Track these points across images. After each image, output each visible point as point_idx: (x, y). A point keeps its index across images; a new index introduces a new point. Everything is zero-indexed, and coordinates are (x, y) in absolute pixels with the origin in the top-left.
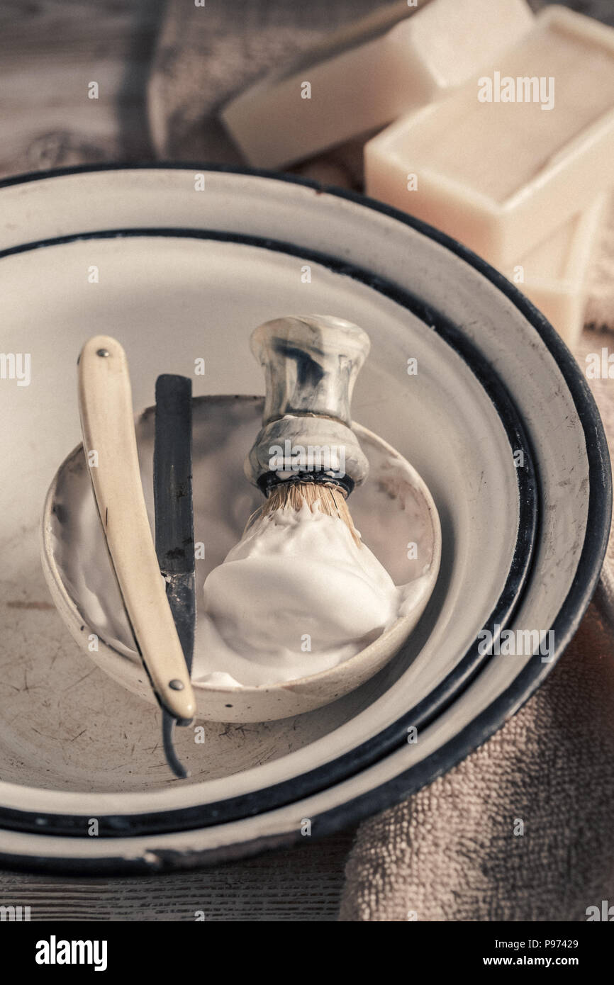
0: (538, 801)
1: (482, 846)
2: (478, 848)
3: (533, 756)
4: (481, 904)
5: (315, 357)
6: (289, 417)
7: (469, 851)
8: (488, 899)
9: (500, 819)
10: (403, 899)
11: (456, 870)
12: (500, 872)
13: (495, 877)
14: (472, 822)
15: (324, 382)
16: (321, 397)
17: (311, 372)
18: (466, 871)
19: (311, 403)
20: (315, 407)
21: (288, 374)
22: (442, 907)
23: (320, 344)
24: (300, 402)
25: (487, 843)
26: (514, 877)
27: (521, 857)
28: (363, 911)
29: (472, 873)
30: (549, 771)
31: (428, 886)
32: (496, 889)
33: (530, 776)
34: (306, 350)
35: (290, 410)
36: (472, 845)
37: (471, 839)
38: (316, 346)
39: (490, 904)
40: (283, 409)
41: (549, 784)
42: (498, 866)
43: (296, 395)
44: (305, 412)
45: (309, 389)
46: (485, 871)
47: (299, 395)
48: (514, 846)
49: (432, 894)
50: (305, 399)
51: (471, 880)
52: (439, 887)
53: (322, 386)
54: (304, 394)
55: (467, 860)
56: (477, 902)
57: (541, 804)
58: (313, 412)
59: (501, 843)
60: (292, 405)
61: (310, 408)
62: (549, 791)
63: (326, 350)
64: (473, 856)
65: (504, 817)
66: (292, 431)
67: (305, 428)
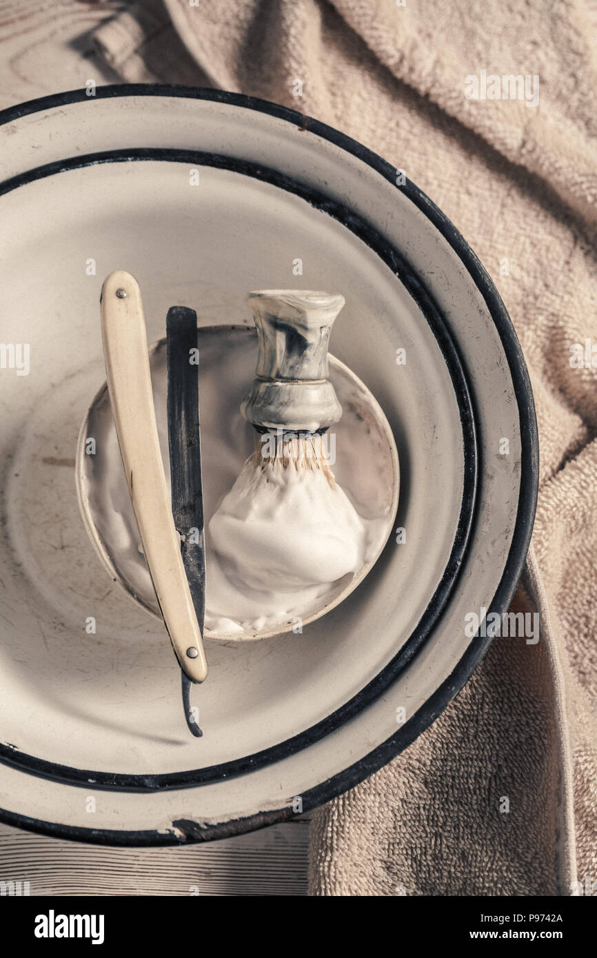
0: (469, 735)
1: (425, 765)
2: (422, 766)
3: (466, 698)
4: (422, 810)
5: (300, 331)
6: (279, 384)
7: (413, 767)
8: (427, 807)
9: (439, 745)
10: (364, 806)
11: (404, 783)
12: (437, 786)
13: (433, 789)
14: (417, 747)
15: (309, 352)
16: (305, 366)
17: (297, 343)
18: (411, 783)
19: (297, 372)
20: (301, 376)
21: (278, 345)
22: (392, 811)
23: (305, 321)
24: (288, 370)
25: (428, 763)
26: (447, 793)
27: (453, 778)
28: (334, 813)
29: (416, 785)
30: (478, 712)
31: (382, 795)
32: (434, 799)
33: (463, 713)
34: (293, 326)
35: (279, 377)
36: (416, 764)
37: (417, 760)
38: (301, 322)
39: (429, 810)
40: (273, 375)
41: (477, 721)
42: (436, 781)
43: (285, 363)
44: (292, 379)
45: (295, 358)
46: (426, 783)
47: (287, 363)
48: (448, 768)
49: (385, 802)
50: (292, 367)
51: (416, 790)
52: (391, 797)
53: (306, 356)
54: (291, 362)
55: (412, 775)
56: (419, 808)
57: (471, 738)
58: (298, 379)
59: (439, 763)
60: (281, 373)
61: (296, 377)
62: (477, 729)
63: (310, 326)
64: (418, 772)
65: (442, 743)
66: (281, 400)
67: (292, 399)
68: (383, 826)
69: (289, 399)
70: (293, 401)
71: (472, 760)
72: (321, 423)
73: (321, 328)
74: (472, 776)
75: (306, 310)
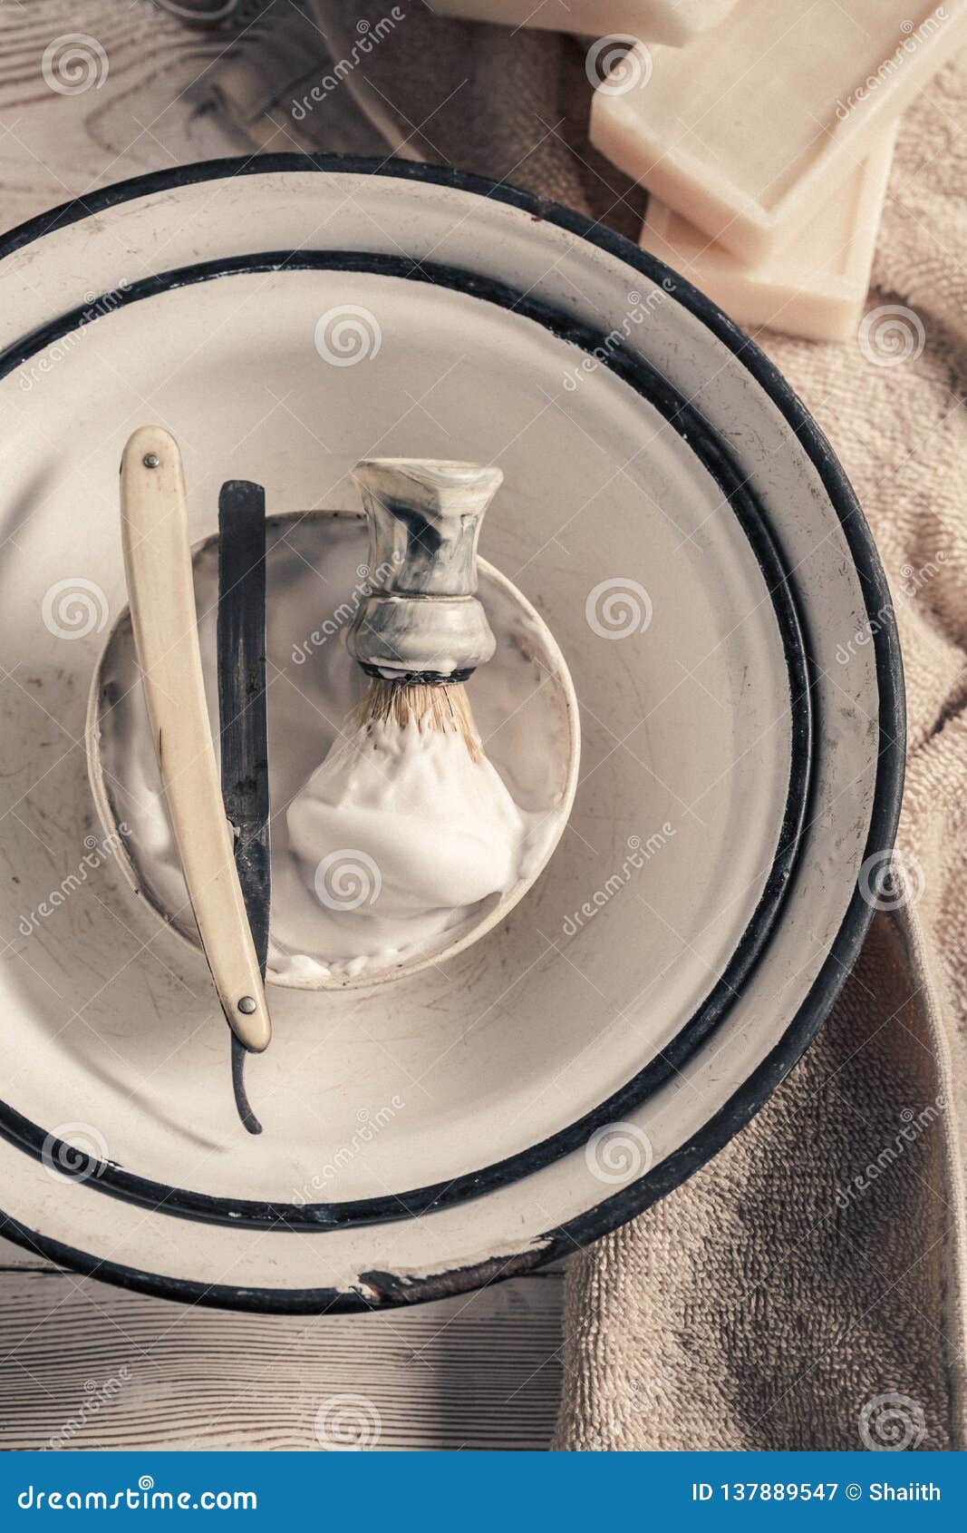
0: (804, 1137)
1: (738, 1185)
2: (734, 1187)
3: (801, 1082)
4: (735, 1255)
5: (431, 522)
6: (396, 599)
7: (722, 1189)
8: (744, 1250)
9: (759, 1153)
10: (647, 1249)
11: (707, 1213)
12: (758, 1217)
13: (752, 1221)
14: (728, 1157)
15: (442, 553)
16: (437, 574)
17: (425, 538)
18: (719, 1214)
19: (423, 583)
20: (430, 587)
21: (396, 540)
22: (690, 1256)
23: (438, 505)
24: (410, 579)
25: (744, 1181)
26: (775, 1227)
27: (783, 1204)
28: (601, 1260)
29: (725, 1216)
30: (819, 1103)
31: (675, 1233)
32: (754, 1237)
33: (796, 1105)
34: (419, 511)
35: (397, 589)
36: (725, 1183)
37: (727, 1177)
38: (431, 507)
39: (746, 1254)
40: (388, 587)
41: (818, 1117)
42: (756, 1209)
43: (406, 569)
44: (416, 594)
45: (422, 561)
46: (741, 1213)
47: (409, 568)
48: (775, 1189)
49: (679, 1242)
50: (416, 575)
51: (725, 1224)
52: (688, 1234)
53: (438, 558)
54: (415, 568)
55: (720, 1200)
56: (731, 1251)
57: (809, 1142)
58: (426, 594)
59: (760, 1182)
60: (400, 583)
61: (423, 589)
62: (817, 1128)
63: (444, 512)
64: (728, 1195)
65: (764, 1151)
66: (399, 624)
67: (414, 622)
68: (677, 1279)
69: (411, 623)
70: (417, 626)
71: (810, 1176)
72: (460, 661)
73: (463, 516)
74: (812, 1201)
75: (437, 487)
